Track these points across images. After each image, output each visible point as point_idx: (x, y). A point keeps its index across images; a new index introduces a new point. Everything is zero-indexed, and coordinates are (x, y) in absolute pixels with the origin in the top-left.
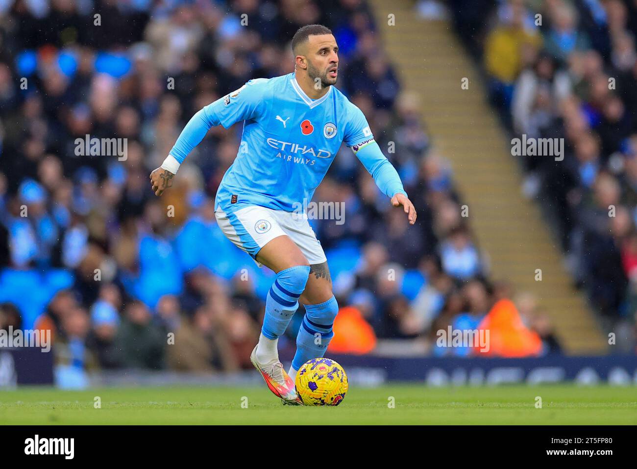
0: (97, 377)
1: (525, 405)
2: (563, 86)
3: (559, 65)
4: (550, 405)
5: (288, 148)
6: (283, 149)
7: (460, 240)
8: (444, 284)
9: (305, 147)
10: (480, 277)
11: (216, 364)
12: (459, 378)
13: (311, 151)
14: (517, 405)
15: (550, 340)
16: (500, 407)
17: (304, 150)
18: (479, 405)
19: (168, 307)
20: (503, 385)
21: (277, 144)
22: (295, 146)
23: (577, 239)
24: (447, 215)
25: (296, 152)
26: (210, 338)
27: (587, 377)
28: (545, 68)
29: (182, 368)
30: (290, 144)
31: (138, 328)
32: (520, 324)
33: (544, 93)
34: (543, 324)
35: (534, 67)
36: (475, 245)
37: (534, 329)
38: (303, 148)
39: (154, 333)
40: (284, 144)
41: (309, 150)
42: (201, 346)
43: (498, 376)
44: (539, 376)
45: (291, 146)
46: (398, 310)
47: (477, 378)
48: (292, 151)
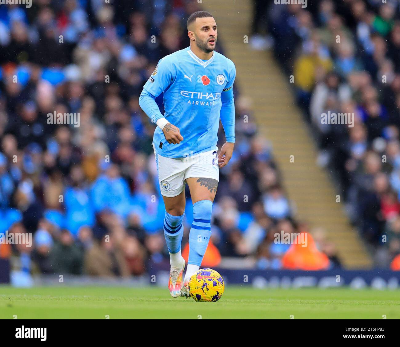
0: (38, 279)
1: (317, 301)
2: (345, 94)
3: (342, 80)
4: (334, 301)
5: (196, 96)
6: (192, 97)
7: (276, 194)
8: (265, 222)
9: (207, 93)
10: (289, 218)
11: (116, 272)
12: (274, 283)
13: (211, 95)
14: (312, 301)
15: (335, 259)
16: (301, 303)
17: (207, 95)
18: (287, 301)
19: (85, 234)
20: (304, 288)
21: (188, 94)
22: (200, 94)
23: (353, 194)
24: (268, 177)
25: (201, 98)
26: (112, 255)
27: (358, 284)
28: (333, 81)
29: (94, 274)
30: (197, 93)
31: (65, 248)
32: (315, 249)
33: (332, 98)
34: (330, 249)
35: (326, 81)
36: (286, 197)
37: (324, 252)
38: (206, 94)
39: (76, 252)
40: (193, 93)
41: (210, 95)
42: (107, 260)
43: (301, 282)
44: (327, 283)
45: (197, 94)
46: (235, 238)
47: (286, 283)
48: (199, 98)
